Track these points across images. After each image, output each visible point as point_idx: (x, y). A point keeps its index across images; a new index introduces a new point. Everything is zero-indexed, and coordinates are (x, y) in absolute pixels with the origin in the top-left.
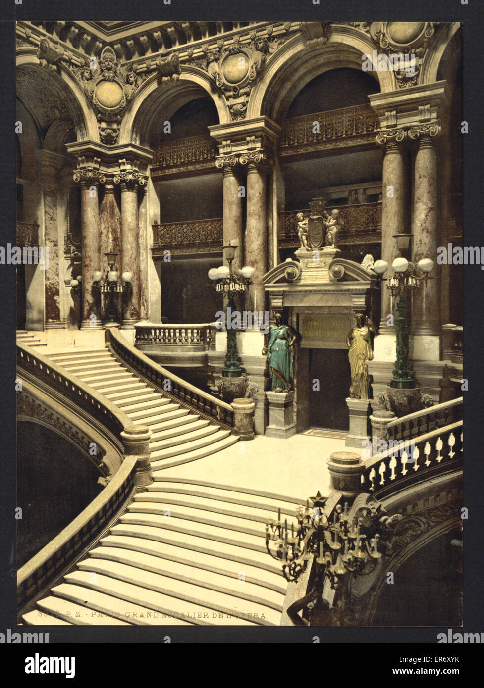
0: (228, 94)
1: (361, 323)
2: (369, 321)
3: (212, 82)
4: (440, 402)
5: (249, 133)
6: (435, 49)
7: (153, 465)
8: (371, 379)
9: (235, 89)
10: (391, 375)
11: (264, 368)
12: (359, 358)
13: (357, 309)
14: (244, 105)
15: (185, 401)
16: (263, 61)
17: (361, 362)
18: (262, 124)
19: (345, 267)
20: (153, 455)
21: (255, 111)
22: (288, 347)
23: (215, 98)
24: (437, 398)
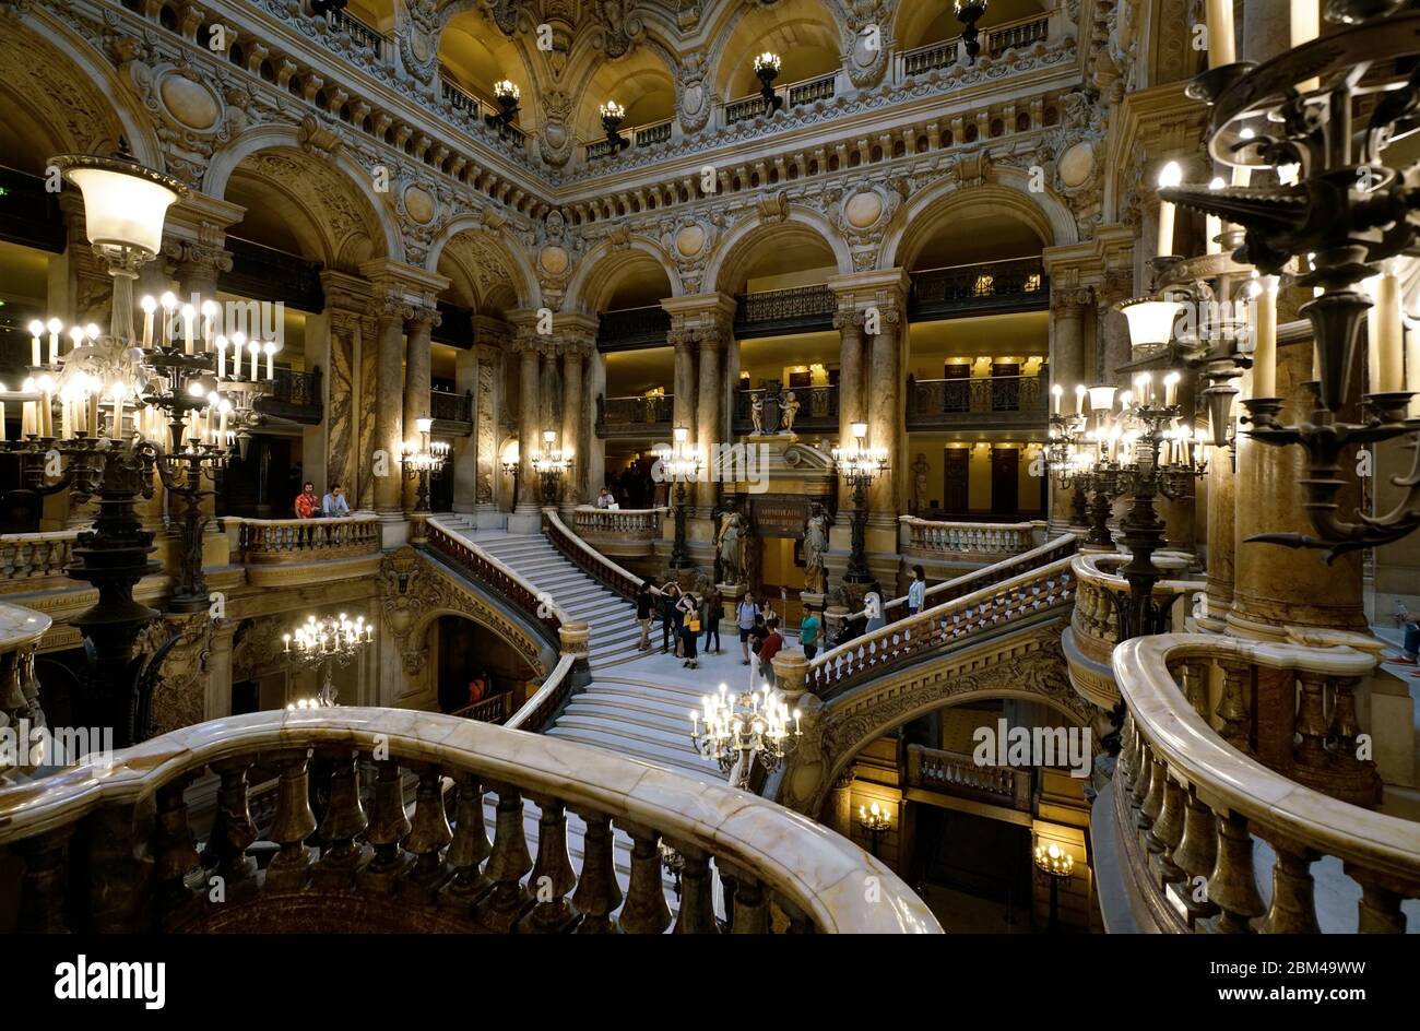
0: (682, 266)
1: (817, 513)
2: (826, 512)
3: (666, 254)
4: (897, 597)
5: (703, 309)
6: (892, 234)
7: (591, 663)
8: (826, 572)
9: (689, 263)
10: (845, 567)
11: (714, 558)
12: (813, 549)
13: (812, 498)
14: (697, 278)
15: (628, 594)
16: (719, 235)
17: (815, 554)
18: (717, 300)
19: (801, 454)
20: (592, 653)
21: (710, 284)
22: (740, 536)
23: (668, 270)
24: (893, 593)
